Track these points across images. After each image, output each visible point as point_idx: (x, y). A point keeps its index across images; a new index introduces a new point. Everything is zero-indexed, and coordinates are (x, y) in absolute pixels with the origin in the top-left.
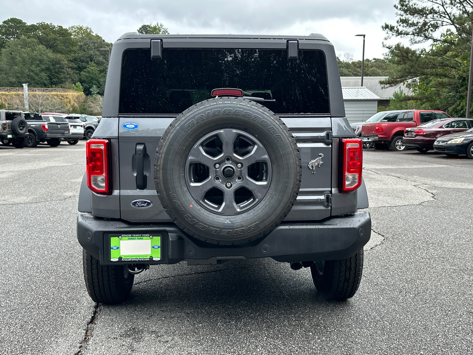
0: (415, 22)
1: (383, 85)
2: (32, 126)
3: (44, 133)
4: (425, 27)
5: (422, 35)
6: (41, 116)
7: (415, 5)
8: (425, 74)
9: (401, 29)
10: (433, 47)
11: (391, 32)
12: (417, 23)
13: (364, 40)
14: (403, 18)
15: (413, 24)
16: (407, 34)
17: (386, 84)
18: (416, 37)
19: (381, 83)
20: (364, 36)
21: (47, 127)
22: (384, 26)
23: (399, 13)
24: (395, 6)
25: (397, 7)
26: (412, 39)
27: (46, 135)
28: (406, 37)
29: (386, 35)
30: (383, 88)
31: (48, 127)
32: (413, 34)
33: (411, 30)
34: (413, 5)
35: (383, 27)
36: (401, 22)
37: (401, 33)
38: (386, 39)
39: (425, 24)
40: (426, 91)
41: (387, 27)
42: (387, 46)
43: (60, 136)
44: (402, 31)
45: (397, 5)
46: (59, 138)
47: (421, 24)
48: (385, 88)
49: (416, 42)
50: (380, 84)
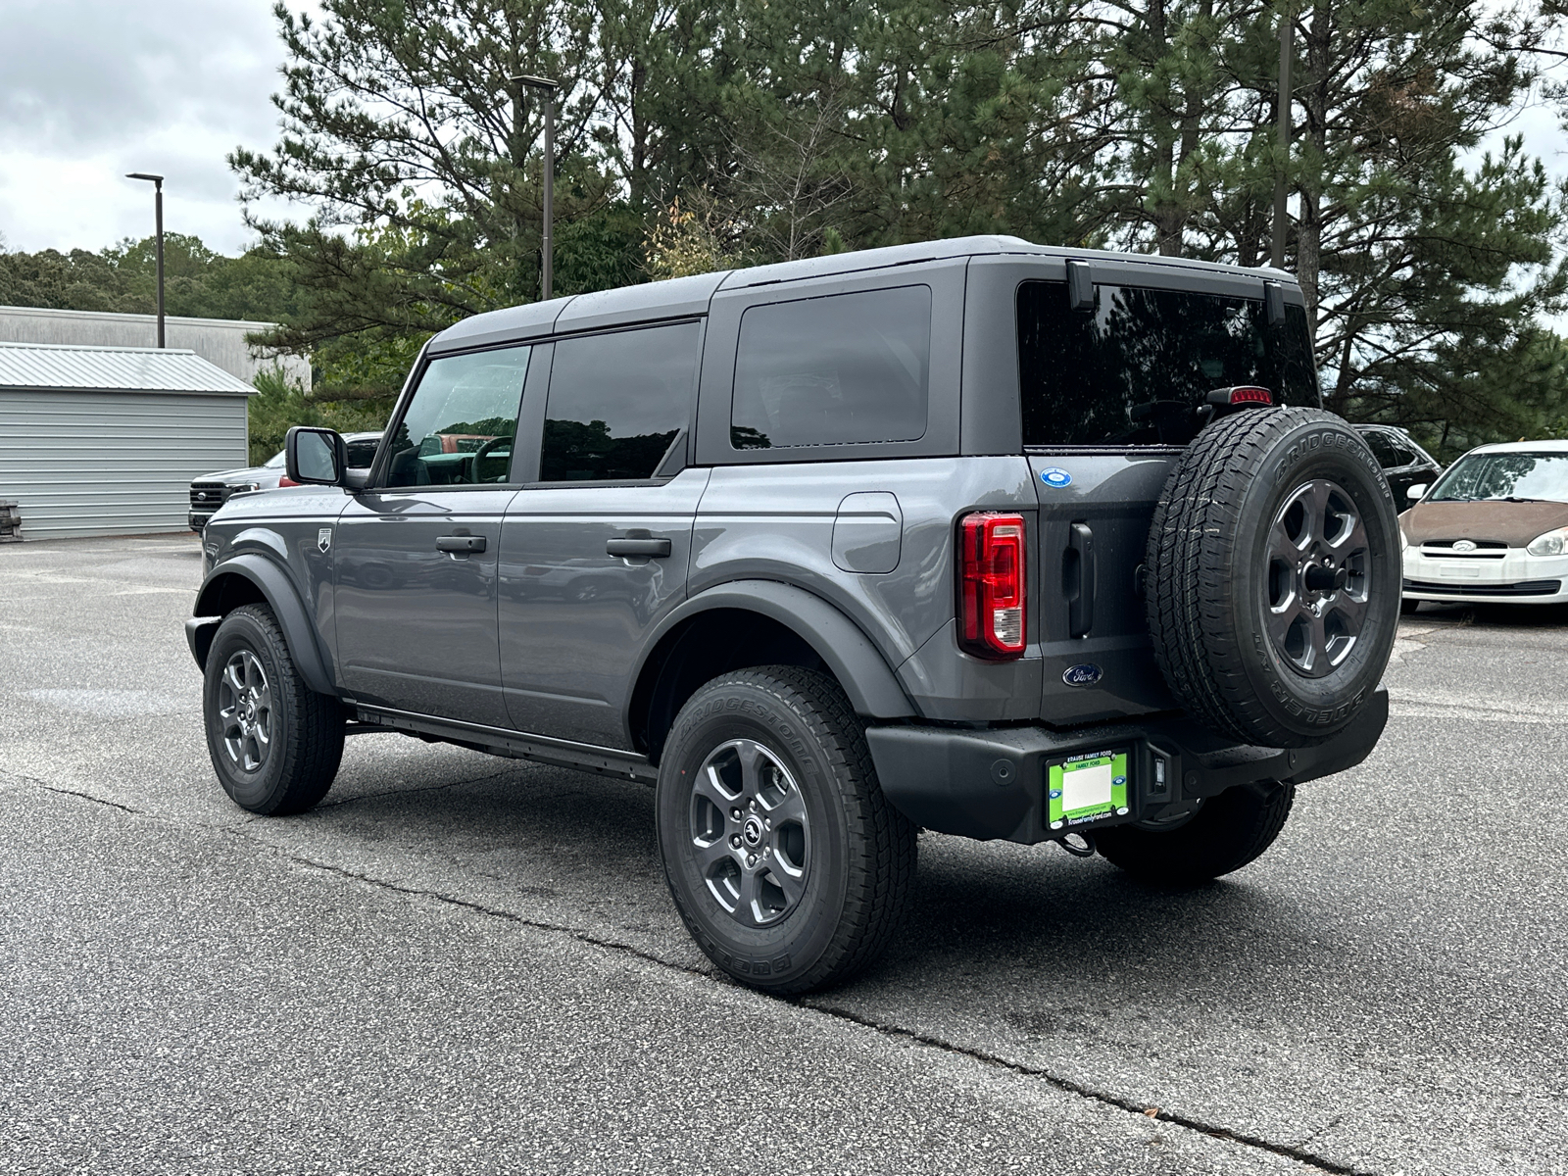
0: (333, 157)
1: (255, 349)
4: (360, 175)
5: (359, 200)
7: (351, 105)
8: (384, 323)
9: (290, 172)
10: (360, 238)
11: (257, 180)
12: (341, 160)
13: (159, 197)
14: (296, 139)
15: (324, 164)
16: (312, 192)
17: (269, 346)
18: (338, 203)
19: (252, 340)
20: (158, 181)
22: (236, 157)
23: (291, 125)
24: (276, 99)
25: (283, 103)
26: (325, 209)
28: (309, 199)
29: (244, 188)
30: (255, 357)
32: (328, 193)
33: (319, 179)
34: (347, 105)
35: (232, 161)
36: (288, 151)
37: (292, 187)
38: (245, 200)
39: (362, 166)
40: (365, 374)
41: (244, 160)
42: (259, 222)
44: (295, 180)
45: (282, 97)
47: (350, 166)
48: (262, 358)
49: (338, 219)
50: (247, 345)
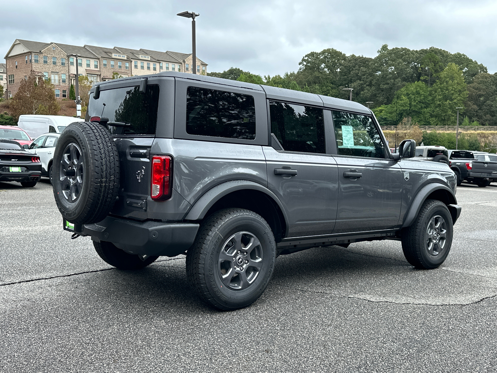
2: (457, 164)
3: (468, 171)
6: (473, 154)
21: (471, 166)
27: (469, 174)
31: (473, 165)
43: (485, 176)
46: (485, 178)
